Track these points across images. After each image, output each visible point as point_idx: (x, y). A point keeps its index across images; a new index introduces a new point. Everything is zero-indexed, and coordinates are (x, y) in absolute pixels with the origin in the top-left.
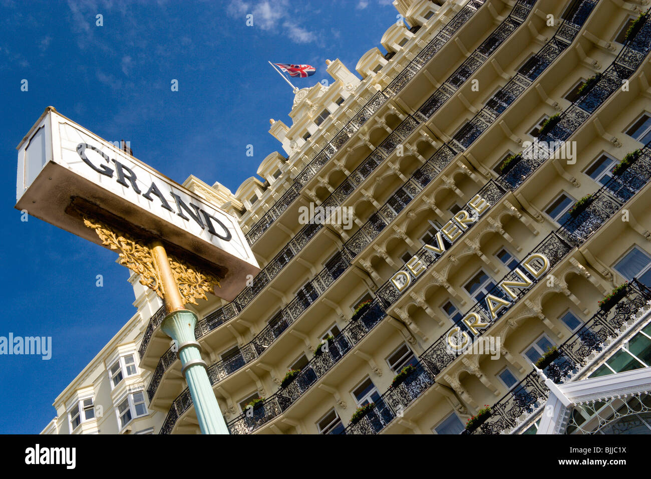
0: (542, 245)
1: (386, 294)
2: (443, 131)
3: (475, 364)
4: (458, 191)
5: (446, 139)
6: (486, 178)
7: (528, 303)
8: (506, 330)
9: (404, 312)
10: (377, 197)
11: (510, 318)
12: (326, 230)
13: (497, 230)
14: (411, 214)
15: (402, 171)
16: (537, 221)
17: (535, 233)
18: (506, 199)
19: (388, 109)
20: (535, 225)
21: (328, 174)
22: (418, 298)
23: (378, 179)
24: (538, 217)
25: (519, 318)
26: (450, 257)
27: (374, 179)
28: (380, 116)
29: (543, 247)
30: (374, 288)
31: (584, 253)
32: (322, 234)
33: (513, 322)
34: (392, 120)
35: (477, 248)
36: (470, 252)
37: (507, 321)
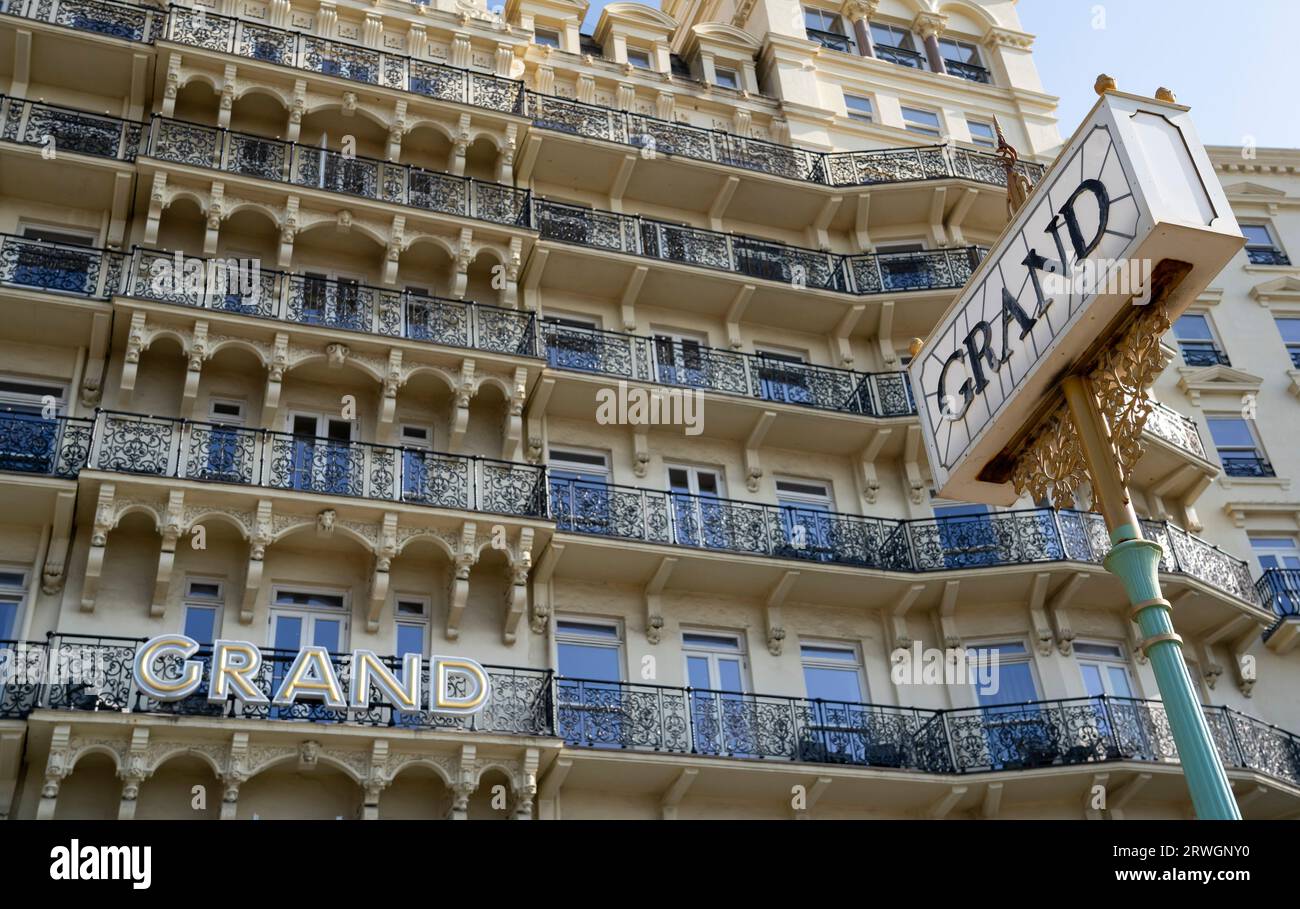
0: (511, 672)
1: (122, 436)
2: (544, 288)
3: (149, 765)
4: (463, 415)
5: (533, 302)
6: (526, 451)
7: (381, 748)
8: (284, 756)
9: (117, 511)
10: (301, 242)
11: (316, 742)
12: (129, 176)
13: (459, 559)
14: (339, 353)
15: (405, 260)
16: (531, 620)
17: (509, 637)
18: (534, 528)
19: (502, 128)
20: (523, 626)
21: (258, 85)
22: (177, 515)
23: (347, 216)
24: (541, 616)
25: (333, 759)
26: (329, 510)
27: (339, 210)
28: (475, 122)
29: (509, 680)
30: (91, 394)
31: (560, 763)
32: (113, 173)
33: (315, 753)
34: (484, 158)
35: (393, 551)
36: (371, 543)
37: (308, 741)
